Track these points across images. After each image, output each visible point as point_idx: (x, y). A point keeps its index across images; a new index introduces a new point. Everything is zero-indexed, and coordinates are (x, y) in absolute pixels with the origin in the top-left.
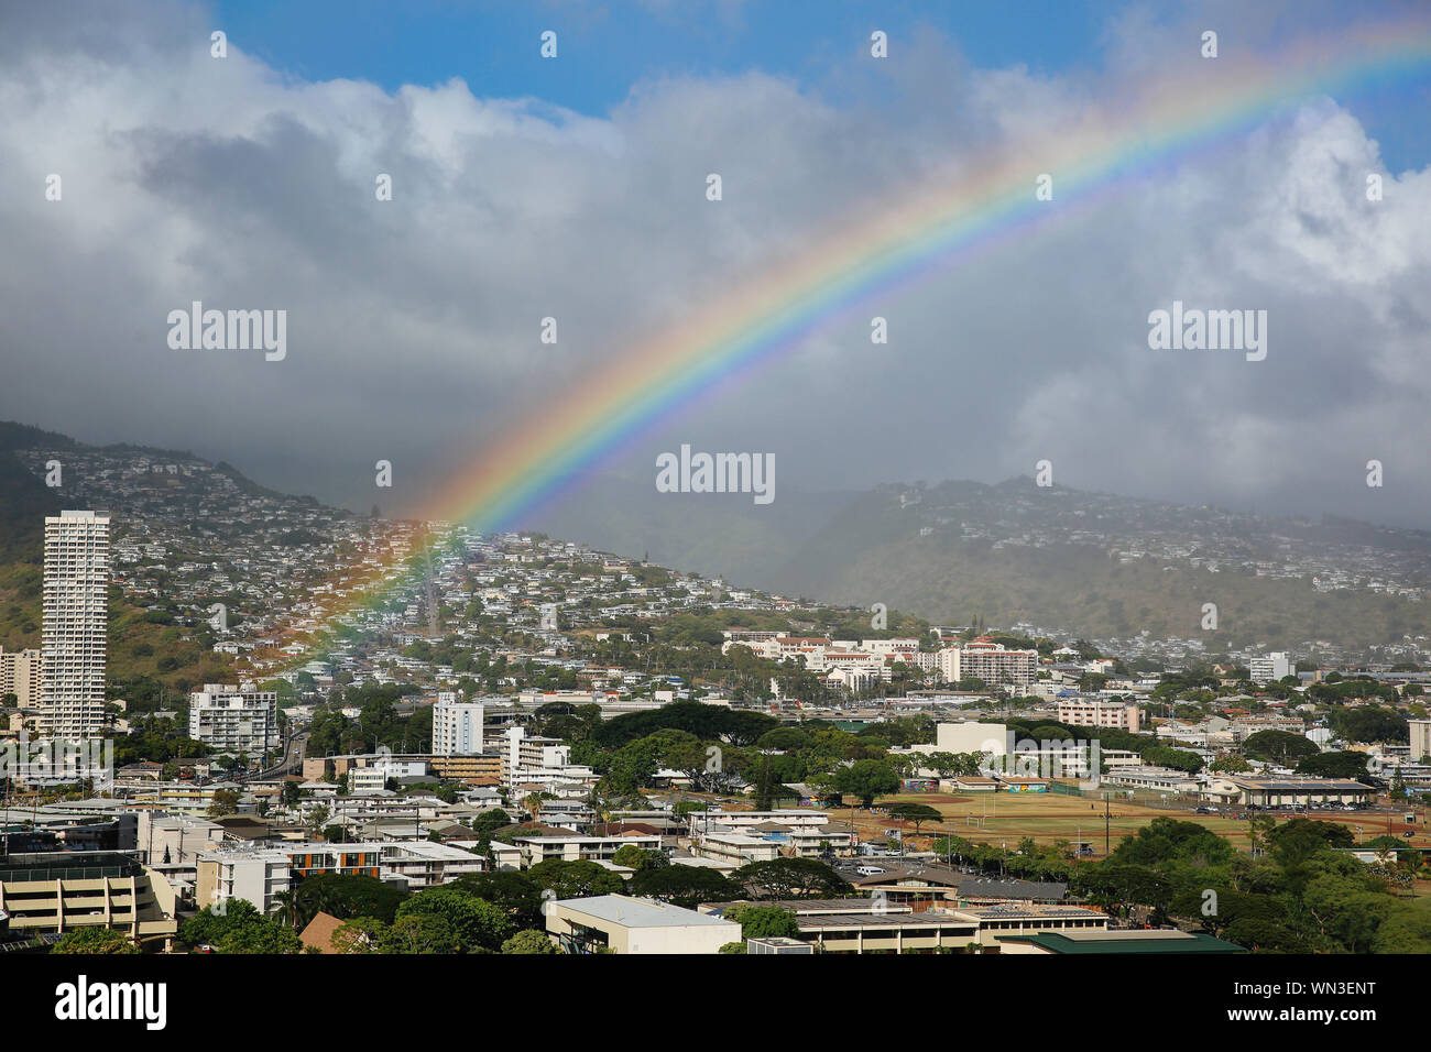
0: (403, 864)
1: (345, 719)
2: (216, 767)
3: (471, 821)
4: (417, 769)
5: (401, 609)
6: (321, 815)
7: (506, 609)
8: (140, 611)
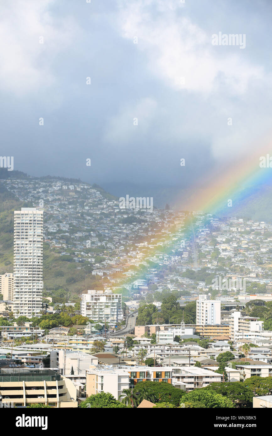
0: (183, 377)
1: (155, 307)
2: (94, 329)
3: (215, 357)
4: (189, 332)
5: (180, 254)
6: (144, 353)
7: (231, 254)
8: (57, 255)
